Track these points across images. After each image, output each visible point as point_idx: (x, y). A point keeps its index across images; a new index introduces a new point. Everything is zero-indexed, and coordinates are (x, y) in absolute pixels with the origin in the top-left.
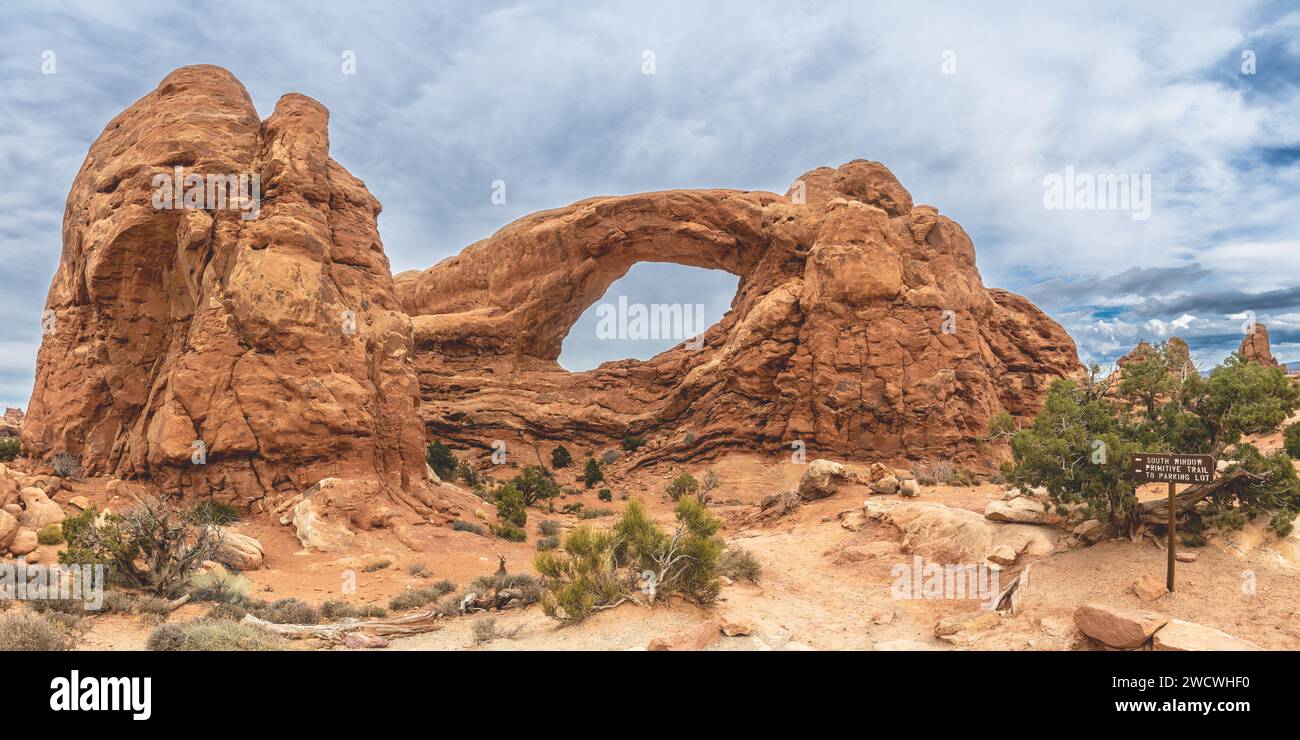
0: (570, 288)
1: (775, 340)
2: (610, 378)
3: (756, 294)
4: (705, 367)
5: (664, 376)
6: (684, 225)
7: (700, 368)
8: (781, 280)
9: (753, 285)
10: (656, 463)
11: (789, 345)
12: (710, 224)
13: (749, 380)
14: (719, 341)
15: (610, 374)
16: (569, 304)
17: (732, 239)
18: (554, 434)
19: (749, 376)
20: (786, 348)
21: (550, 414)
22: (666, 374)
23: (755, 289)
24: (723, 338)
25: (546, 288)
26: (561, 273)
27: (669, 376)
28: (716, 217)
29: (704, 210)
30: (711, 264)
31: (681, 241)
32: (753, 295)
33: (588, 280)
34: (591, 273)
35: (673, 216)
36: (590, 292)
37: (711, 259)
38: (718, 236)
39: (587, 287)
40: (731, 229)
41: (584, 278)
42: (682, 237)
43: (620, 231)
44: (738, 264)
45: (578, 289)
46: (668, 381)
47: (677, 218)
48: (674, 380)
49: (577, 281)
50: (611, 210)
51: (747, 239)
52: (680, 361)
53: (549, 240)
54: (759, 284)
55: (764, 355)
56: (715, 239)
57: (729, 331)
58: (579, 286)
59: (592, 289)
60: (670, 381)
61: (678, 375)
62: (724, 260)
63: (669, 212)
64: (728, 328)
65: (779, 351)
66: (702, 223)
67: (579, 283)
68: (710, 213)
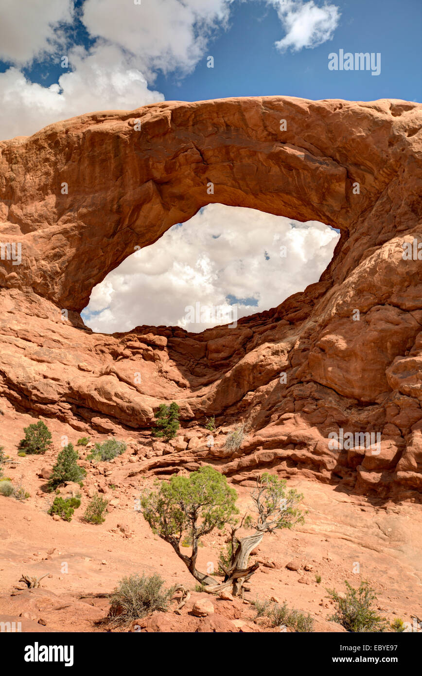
0: (116, 217)
1: (395, 306)
3: (365, 247)
5: (215, 355)
6: (277, 148)
9: (363, 234)
10: (177, 471)
12: (313, 148)
13: (343, 364)
14: (301, 313)
15: (144, 340)
16: (111, 240)
17: (341, 169)
18: (43, 407)
19: (343, 358)
21: (45, 377)
22: (218, 351)
23: (365, 240)
24: (306, 309)
26: (110, 195)
27: (222, 355)
28: (323, 137)
29: (308, 126)
30: (305, 210)
31: (269, 172)
32: (361, 248)
33: (142, 213)
34: (148, 203)
35: (266, 133)
36: (142, 229)
37: (307, 199)
38: (321, 163)
39: (139, 222)
40: (341, 154)
41: (138, 208)
42: (273, 165)
43: (195, 149)
44: (342, 208)
45: (126, 222)
46: (219, 362)
47: (270, 137)
48: (227, 361)
49: (128, 210)
50: (189, 117)
51: (362, 170)
52: (240, 338)
53: (104, 146)
54: (372, 233)
55: (374, 326)
56: (317, 168)
57: (315, 301)
58: (129, 218)
59: (146, 226)
60: (222, 362)
61: (234, 356)
62: (324, 202)
63: (262, 128)
64: (317, 295)
65: (401, 321)
66: (303, 146)
67: (129, 214)
68: (316, 131)
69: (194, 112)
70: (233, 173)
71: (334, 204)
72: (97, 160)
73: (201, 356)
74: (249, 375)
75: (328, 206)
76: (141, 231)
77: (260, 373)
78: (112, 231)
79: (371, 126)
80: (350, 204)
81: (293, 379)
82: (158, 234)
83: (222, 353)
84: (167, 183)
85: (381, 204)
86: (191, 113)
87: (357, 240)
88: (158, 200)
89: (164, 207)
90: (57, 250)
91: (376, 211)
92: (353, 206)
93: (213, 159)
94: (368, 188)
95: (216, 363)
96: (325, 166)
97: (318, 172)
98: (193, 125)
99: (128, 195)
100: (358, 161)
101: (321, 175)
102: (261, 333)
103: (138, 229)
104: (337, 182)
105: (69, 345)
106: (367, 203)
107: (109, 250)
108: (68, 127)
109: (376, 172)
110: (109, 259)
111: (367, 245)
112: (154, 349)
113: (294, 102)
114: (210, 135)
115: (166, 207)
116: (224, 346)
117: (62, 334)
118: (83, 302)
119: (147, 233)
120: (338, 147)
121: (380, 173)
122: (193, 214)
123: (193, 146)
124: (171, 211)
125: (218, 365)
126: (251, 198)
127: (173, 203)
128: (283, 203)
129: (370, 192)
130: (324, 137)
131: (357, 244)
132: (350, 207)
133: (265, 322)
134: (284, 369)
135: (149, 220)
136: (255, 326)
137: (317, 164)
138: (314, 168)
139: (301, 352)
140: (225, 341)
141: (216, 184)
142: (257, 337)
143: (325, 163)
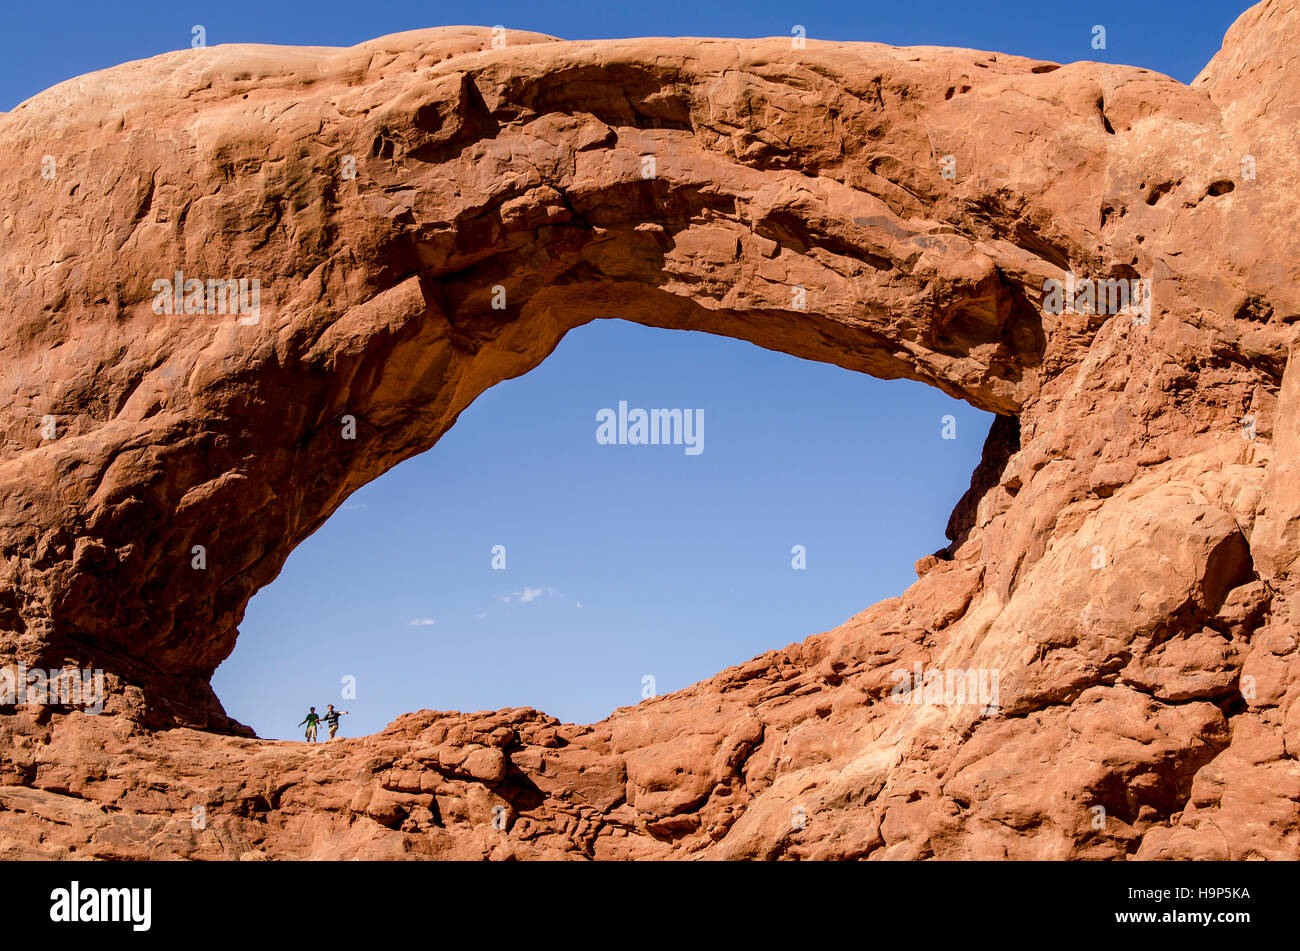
1: (1141, 688)
2: (429, 779)
4: (838, 778)
5: (657, 799)
6: (794, 190)
7: (808, 775)
8: (1173, 440)
9: (1053, 452)
11: (1199, 714)
12: (897, 192)
15: (433, 765)
16: (298, 454)
17: (980, 260)
20: (1185, 725)
22: (663, 786)
23: (1058, 470)
24: (913, 660)
25: (219, 373)
26: (291, 320)
27: (678, 797)
28: (925, 167)
32: (1050, 497)
33: (391, 370)
34: (409, 339)
36: (389, 412)
38: (922, 242)
39: (381, 394)
43: (547, 188)
44: (993, 363)
45: (344, 398)
46: (670, 819)
48: (693, 817)
52: (726, 742)
54: (1078, 454)
55: (1091, 746)
56: (913, 259)
57: (936, 636)
58: (352, 385)
59: (403, 402)
60: (679, 817)
61: (712, 797)
64: (940, 617)
65: (1156, 734)
66: (869, 188)
67: (353, 374)
68: (903, 149)
73: (611, 800)
75: (952, 354)
76: (388, 418)
78: (300, 427)
82: (443, 420)
83: (677, 792)
87: (1038, 466)
88: (440, 330)
89: (457, 346)
93: (604, 215)
95: (661, 822)
96: (936, 251)
97: (917, 268)
98: (536, 116)
99: (347, 319)
102: (785, 728)
107: (293, 484)
110: (293, 514)
111: (1067, 489)
115: (464, 344)
116: (679, 770)
118: (220, 645)
119: (408, 421)
123: (541, 179)
124: (481, 354)
125: (666, 826)
127: (486, 334)
128: (822, 339)
130: (927, 165)
133: (797, 686)
134: (863, 849)
135: (412, 384)
136: (769, 698)
137: (913, 246)
138: (904, 256)
139: (909, 802)
140: (682, 756)
141: (617, 279)
142: (776, 742)
143: (937, 243)
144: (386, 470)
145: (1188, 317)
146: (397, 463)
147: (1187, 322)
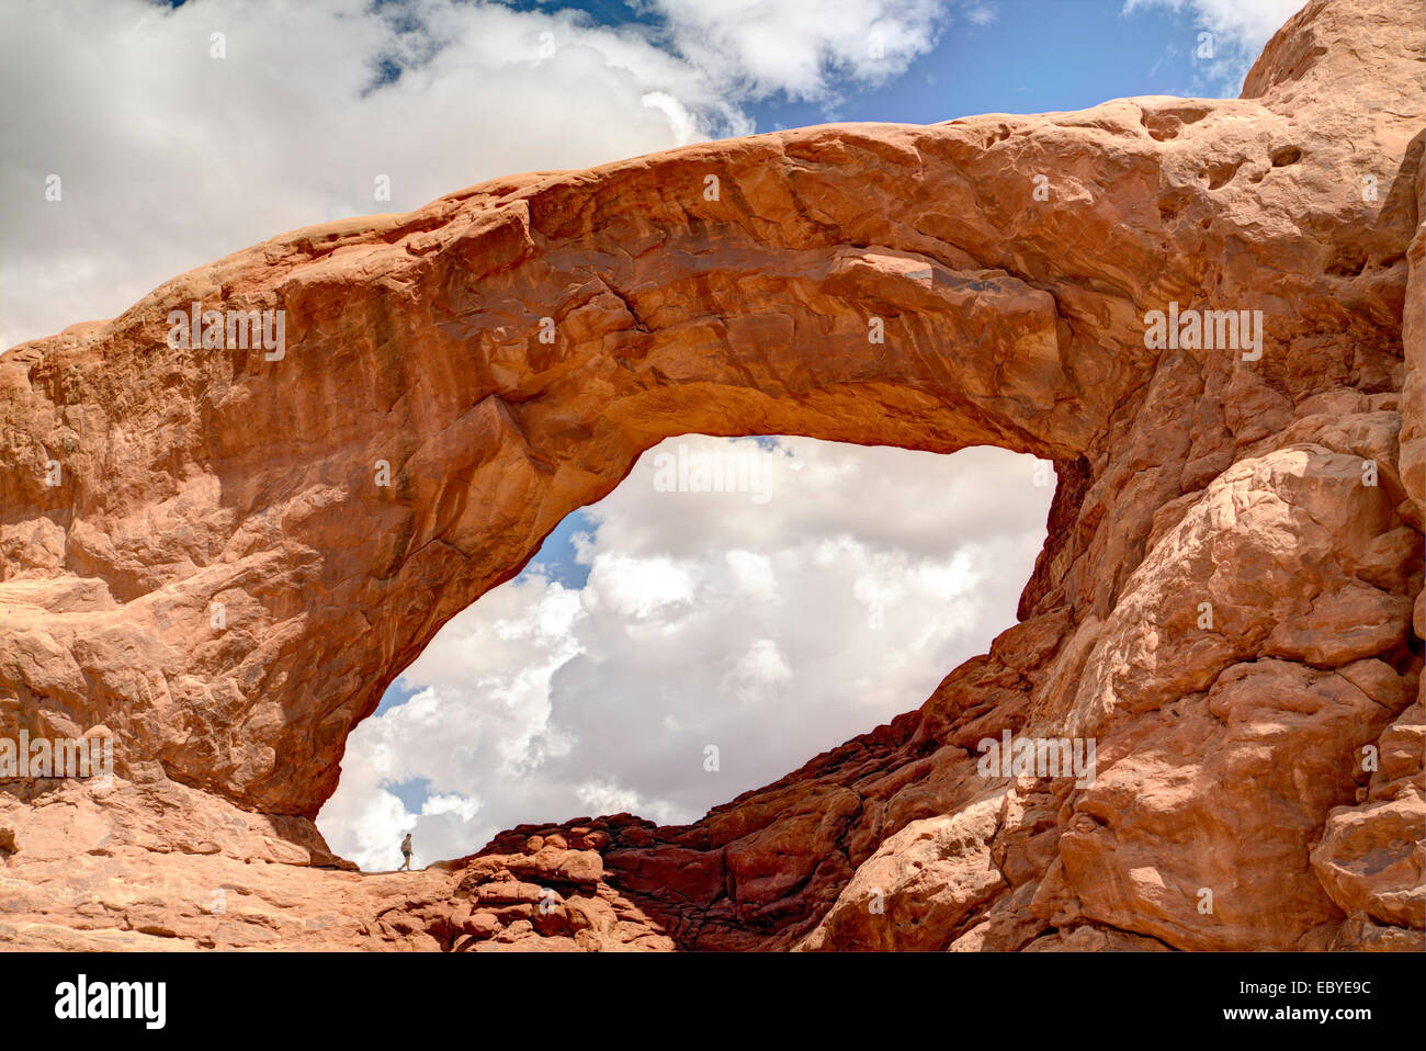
0: (398, 515)
3: (1153, 499)
5: (757, 886)
6: (847, 261)
9: (1136, 465)
12: (946, 248)
13: (1174, 856)
16: (389, 584)
17: (1037, 294)
19: (1169, 836)
22: (764, 870)
23: (1147, 480)
24: (1011, 705)
27: (779, 880)
28: (972, 217)
29: (923, 193)
30: (950, 421)
31: (831, 329)
32: (1140, 506)
33: (474, 494)
34: (489, 461)
35: (806, 226)
36: (478, 538)
37: (953, 390)
38: (976, 287)
39: (468, 520)
40: (1030, 257)
41: (461, 478)
42: (838, 308)
43: (609, 294)
44: (1058, 401)
45: (431, 526)
46: (774, 906)
47: (820, 236)
48: (798, 899)
49: (431, 491)
50: (582, 210)
51: (1095, 290)
52: (825, 819)
53: (344, 319)
54: (1164, 459)
55: (1244, 727)
56: (970, 301)
57: (1034, 676)
58: (438, 513)
59: (489, 529)
60: (784, 902)
61: (816, 877)
62: (1004, 392)
63: (794, 214)
64: (1034, 657)
65: (1322, 700)
66: (917, 248)
67: (438, 501)
68: (947, 205)
69: (594, 194)
70: (726, 345)
71: (1033, 394)
72: (327, 360)
73: (713, 895)
74: (882, 930)
75: (1016, 399)
76: (475, 545)
77: (915, 921)
78: (390, 556)
79: (1101, 173)
80: (1078, 387)
81: (1024, 923)
82: (528, 544)
83: (780, 875)
84: (536, 398)
85: (1172, 375)
86: (586, 198)
87: (1121, 484)
88: (518, 450)
89: (537, 468)
90: (229, 636)
91: (1161, 396)
92: (1089, 391)
93: (665, 316)
94: (1121, 338)
95: (765, 909)
96: (990, 293)
97: (973, 311)
98: (595, 231)
99: (429, 445)
100: (1080, 268)
101: (985, 320)
102: (886, 797)
103: (468, 541)
104: (1033, 331)
105: (297, 925)
106: (1127, 377)
107: (387, 615)
108: (229, 279)
109: (1137, 290)
110: (388, 642)
111: (1157, 495)
112: (566, 896)
113: (873, 137)
114: (648, 250)
115: (543, 465)
116: (780, 853)
117: (270, 895)
118: (322, 782)
119: (495, 547)
120: (1019, 238)
121: (1151, 294)
122: (620, 473)
123: (603, 286)
124: (559, 474)
125: (770, 913)
126: (789, 409)
127: (562, 453)
128: (884, 410)
129: (1130, 347)
130: (974, 216)
131: (1127, 495)
132: (1081, 395)
133: (890, 762)
134: (987, 896)
135: (496, 510)
136: (862, 776)
137: (968, 292)
138: (959, 302)
139: (1032, 835)
140: (780, 838)
141: (683, 382)
142: (877, 811)
143: (990, 284)
144: (477, 598)
145: (1271, 286)
146: (487, 590)
147: (1270, 293)
